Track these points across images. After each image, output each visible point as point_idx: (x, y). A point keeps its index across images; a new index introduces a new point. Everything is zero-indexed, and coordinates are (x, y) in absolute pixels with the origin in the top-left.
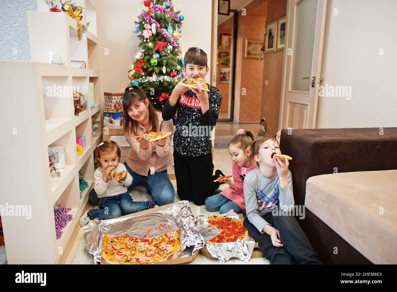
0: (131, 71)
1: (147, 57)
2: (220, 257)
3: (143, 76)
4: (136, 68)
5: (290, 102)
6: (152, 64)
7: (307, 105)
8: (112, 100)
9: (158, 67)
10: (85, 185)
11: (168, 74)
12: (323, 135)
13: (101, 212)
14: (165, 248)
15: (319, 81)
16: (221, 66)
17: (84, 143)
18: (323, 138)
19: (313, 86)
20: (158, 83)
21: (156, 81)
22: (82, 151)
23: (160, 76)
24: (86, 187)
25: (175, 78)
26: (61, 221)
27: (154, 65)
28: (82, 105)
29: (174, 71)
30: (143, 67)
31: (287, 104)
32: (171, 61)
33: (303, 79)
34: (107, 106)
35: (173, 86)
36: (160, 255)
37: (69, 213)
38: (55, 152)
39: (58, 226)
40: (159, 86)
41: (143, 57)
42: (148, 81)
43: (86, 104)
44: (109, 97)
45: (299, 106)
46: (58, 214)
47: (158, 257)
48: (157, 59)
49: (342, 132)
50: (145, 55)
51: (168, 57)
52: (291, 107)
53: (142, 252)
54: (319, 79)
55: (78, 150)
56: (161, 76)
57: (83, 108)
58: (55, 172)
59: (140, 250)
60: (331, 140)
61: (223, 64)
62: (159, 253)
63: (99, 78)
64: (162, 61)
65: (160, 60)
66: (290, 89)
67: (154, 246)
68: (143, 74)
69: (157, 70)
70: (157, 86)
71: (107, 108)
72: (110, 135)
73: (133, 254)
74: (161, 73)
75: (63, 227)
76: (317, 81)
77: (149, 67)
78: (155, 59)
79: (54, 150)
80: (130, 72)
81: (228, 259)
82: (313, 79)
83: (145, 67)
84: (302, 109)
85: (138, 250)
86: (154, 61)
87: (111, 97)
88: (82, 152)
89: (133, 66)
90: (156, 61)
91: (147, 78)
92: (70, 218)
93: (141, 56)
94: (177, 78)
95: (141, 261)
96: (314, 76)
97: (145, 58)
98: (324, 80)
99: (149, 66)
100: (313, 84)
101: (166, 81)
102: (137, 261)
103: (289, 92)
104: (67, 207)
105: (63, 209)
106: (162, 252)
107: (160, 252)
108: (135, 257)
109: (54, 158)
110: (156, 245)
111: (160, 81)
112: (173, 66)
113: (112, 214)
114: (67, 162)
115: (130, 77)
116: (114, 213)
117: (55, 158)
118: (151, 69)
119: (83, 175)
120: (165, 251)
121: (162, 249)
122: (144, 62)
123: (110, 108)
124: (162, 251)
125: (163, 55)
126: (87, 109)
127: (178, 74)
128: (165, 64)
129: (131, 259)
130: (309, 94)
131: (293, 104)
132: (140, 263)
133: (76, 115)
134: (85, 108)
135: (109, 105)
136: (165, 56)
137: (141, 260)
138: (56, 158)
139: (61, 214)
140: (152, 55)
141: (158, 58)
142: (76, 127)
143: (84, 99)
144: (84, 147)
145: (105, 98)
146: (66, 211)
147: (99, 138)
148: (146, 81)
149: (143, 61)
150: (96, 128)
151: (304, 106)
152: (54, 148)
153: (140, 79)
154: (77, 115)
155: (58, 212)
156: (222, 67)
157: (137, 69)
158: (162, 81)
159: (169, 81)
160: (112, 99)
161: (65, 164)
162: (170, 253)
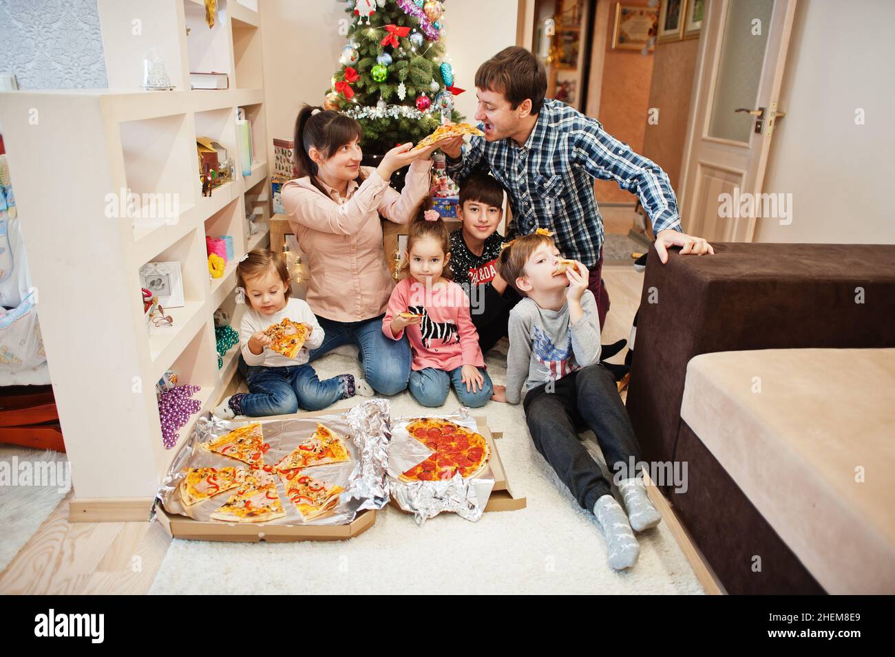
0: (330, 91)
1: (365, 62)
2: (417, 510)
3: (354, 105)
4: (339, 86)
5: (703, 165)
6: (375, 79)
7: (740, 175)
8: (290, 156)
9: (388, 84)
10: (233, 338)
11: (410, 101)
12: (742, 261)
13: (256, 401)
14: (321, 485)
15: (773, 118)
16: (557, 66)
17: (228, 251)
18: (736, 271)
19: (758, 131)
20: (388, 123)
21: (384, 117)
22: (221, 269)
23: (392, 106)
24: (233, 343)
25: (427, 110)
26: (177, 413)
27: (380, 80)
28: (222, 171)
29: (423, 94)
30: (356, 85)
31: (696, 169)
32: (418, 72)
33: (736, 111)
34: (280, 169)
35: (421, 129)
36: (311, 500)
37: (195, 397)
38: (163, 274)
39: (170, 422)
40: (389, 129)
41: (355, 61)
42: (366, 117)
43: (230, 166)
44: (285, 149)
45: (723, 174)
46: (173, 398)
47: (308, 505)
48: (387, 67)
49: (791, 254)
50: (361, 57)
51: (412, 61)
52: (706, 176)
53: (260, 488)
54: (772, 113)
55: (216, 267)
56: (395, 106)
57: (226, 177)
58: (161, 315)
59: (258, 484)
60: (755, 275)
61: (563, 61)
62: (308, 495)
63: (263, 107)
64: (396, 72)
65: (392, 68)
66: (705, 135)
67: (299, 481)
68: (355, 101)
69: (386, 91)
70: (386, 130)
71: (280, 172)
72: (285, 234)
73: (242, 491)
74: (394, 100)
75: (181, 425)
76: (770, 118)
77: (367, 84)
78: (382, 66)
79: (161, 269)
80: (329, 95)
81: (434, 516)
82: (760, 113)
83: (360, 85)
84: (728, 182)
85: (254, 483)
86: (380, 71)
87: (287, 150)
88: (222, 271)
89: (333, 81)
90: (384, 71)
91: (364, 109)
92: (196, 408)
93: (352, 59)
94: (431, 111)
95: (254, 508)
96: (761, 106)
97: (360, 62)
98: (786, 116)
99: (368, 82)
100: (759, 126)
101: (406, 118)
102: (245, 506)
103: (704, 140)
104: (192, 384)
105: (184, 387)
106: (315, 494)
107: (310, 495)
108: (244, 497)
109: (161, 286)
110: (303, 480)
111: (392, 118)
112: (421, 82)
113: (280, 404)
114: (188, 293)
115: (328, 105)
116: (283, 402)
117: (163, 285)
118: (371, 90)
119: (228, 316)
120: (322, 492)
121: (315, 487)
122: (357, 73)
123: (287, 174)
124: (315, 491)
125: (400, 56)
126: (233, 178)
127: (432, 100)
128: (403, 78)
129: (235, 500)
130: (747, 148)
131: (710, 169)
132: (250, 509)
133: (205, 196)
134: (230, 176)
135: (283, 168)
136: (407, 58)
137: (253, 505)
138: (166, 286)
139: (179, 398)
140: (377, 56)
141: (389, 64)
142: (206, 222)
143: (226, 158)
144: (228, 258)
145: (276, 152)
146: (188, 392)
147: (263, 239)
148: (361, 116)
149: (357, 70)
150: (259, 216)
151: (735, 177)
152: (160, 265)
153: (349, 111)
154: (208, 194)
155: (172, 393)
156: (561, 68)
157: (342, 88)
158: (396, 117)
159: (413, 117)
160: (290, 154)
161: (185, 298)
162: (332, 495)
